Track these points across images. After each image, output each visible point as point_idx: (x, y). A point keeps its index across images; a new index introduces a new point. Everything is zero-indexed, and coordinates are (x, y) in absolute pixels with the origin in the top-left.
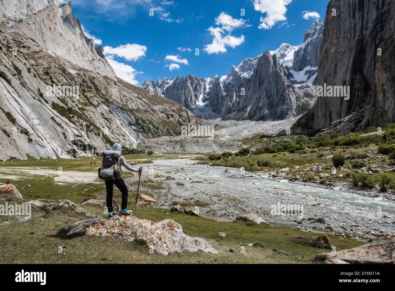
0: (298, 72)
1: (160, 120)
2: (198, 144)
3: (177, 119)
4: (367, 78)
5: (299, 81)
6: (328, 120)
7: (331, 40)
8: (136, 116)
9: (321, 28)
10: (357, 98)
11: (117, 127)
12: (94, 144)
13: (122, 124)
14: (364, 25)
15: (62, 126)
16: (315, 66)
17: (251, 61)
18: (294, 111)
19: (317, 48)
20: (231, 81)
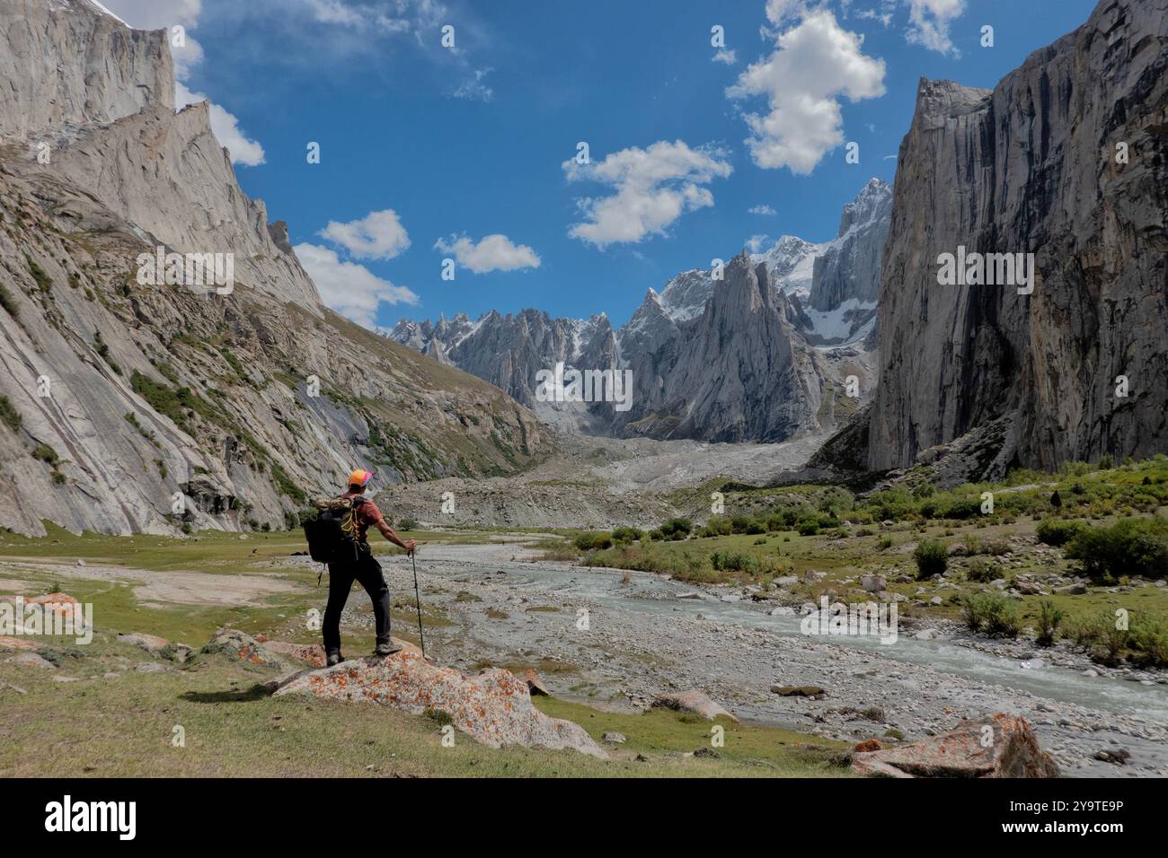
0: (827, 313)
1: (439, 431)
2: (546, 504)
3: (488, 430)
4: (1009, 336)
5: (827, 337)
6: (907, 445)
7: (911, 231)
8: (373, 417)
9: (885, 200)
10: (984, 390)
11: (317, 449)
12: (245, 494)
13: (330, 440)
14: (996, 198)
15: (156, 439)
16: (871, 300)
17: (698, 278)
18: (815, 420)
19: (875, 252)
20: (643, 330)
